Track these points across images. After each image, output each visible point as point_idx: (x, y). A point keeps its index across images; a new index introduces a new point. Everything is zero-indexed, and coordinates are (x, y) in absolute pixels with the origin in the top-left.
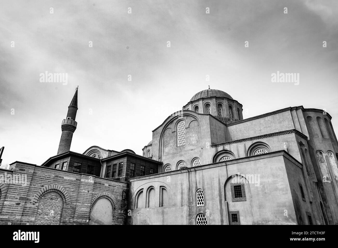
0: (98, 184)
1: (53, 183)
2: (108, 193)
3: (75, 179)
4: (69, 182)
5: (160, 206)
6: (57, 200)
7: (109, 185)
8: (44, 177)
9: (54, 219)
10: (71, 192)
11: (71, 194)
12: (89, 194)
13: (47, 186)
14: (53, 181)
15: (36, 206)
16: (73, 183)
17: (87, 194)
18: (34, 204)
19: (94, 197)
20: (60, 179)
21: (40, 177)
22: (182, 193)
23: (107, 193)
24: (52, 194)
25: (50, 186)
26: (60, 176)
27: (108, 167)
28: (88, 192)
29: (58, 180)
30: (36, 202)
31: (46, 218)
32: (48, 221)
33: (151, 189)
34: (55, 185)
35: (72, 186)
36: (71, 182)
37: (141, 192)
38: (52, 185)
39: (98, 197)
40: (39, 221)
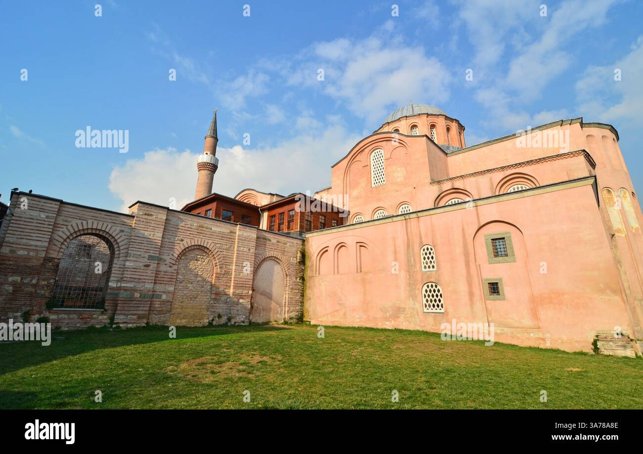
0: (262, 240)
1: (196, 236)
2: (277, 253)
3: (229, 232)
4: (220, 235)
5: (357, 272)
6: (204, 261)
7: (278, 242)
8: (182, 226)
9: (203, 289)
10: (225, 251)
11: (224, 253)
12: (250, 254)
13: (189, 241)
14: (196, 234)
15: (175, 270)
16: (226, 236)
17: (246, 253)
18: (171, 267)
19: (258, 258)
20: (206, 230)
21: (176, 227)
22: (395, 252)
23: (275, 253)
24: (197, 253)
25: (193, 241)
26: (205, 226)
27: (271, 218)
28: (249, 250)
29: (203, 232)
30: (173, 264)
31: (190, 288)
32: (194, 292)
33: (341, 246)
34: (200, 240)
35: (224, 241)
36: (222, 236)
37: (324, 251)
38: (196, 239)
39: (264, 258)
40: (181, 292)
